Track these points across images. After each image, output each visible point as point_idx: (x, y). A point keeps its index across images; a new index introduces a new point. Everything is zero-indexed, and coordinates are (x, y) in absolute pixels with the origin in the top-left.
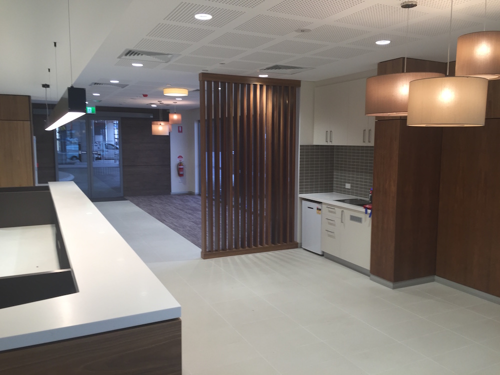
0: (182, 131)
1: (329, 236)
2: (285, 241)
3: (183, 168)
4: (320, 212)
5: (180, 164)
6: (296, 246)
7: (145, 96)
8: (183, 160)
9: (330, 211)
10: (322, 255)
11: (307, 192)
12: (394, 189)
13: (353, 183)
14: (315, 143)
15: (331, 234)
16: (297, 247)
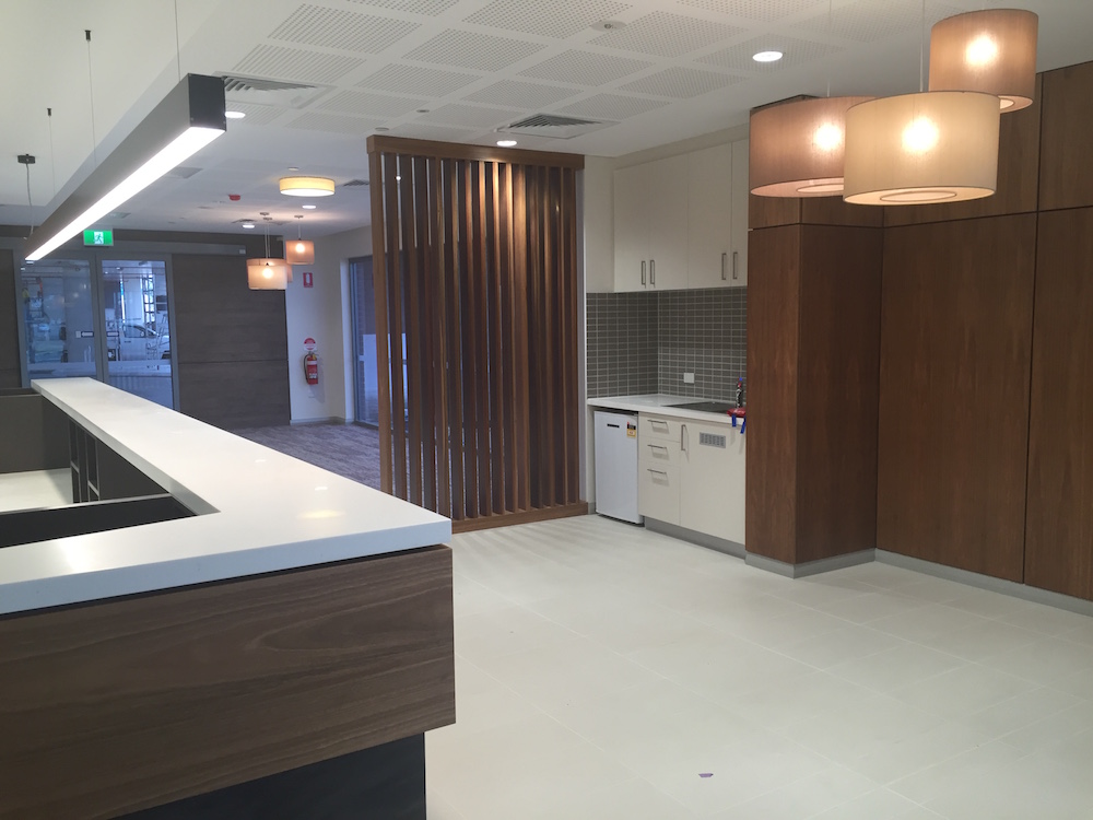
0: (311, 284)
1: (656, 481)
2: (560, 500)
3: (316, 366)
4: (634, 432)
5: (310, 357)
6: (583, 509)
7: (235, 198)
8: (315, 348)
9: (655, 429)
10: (641, 525)
11: (603, 394)
12: (791, 369)
13: (701, 372)
14: (618, 289)
15: (659, 476)
16: (585, 512)
